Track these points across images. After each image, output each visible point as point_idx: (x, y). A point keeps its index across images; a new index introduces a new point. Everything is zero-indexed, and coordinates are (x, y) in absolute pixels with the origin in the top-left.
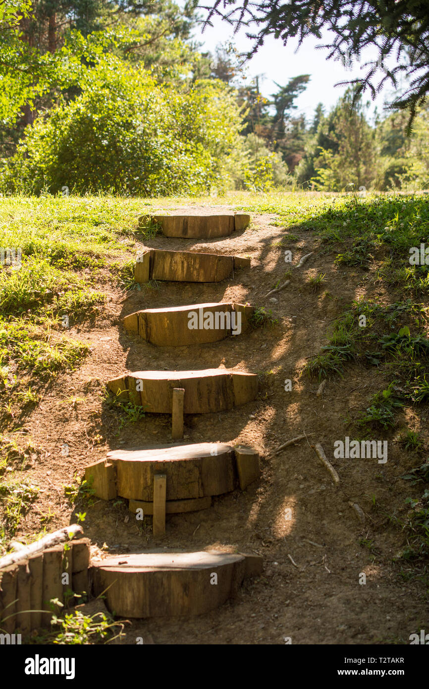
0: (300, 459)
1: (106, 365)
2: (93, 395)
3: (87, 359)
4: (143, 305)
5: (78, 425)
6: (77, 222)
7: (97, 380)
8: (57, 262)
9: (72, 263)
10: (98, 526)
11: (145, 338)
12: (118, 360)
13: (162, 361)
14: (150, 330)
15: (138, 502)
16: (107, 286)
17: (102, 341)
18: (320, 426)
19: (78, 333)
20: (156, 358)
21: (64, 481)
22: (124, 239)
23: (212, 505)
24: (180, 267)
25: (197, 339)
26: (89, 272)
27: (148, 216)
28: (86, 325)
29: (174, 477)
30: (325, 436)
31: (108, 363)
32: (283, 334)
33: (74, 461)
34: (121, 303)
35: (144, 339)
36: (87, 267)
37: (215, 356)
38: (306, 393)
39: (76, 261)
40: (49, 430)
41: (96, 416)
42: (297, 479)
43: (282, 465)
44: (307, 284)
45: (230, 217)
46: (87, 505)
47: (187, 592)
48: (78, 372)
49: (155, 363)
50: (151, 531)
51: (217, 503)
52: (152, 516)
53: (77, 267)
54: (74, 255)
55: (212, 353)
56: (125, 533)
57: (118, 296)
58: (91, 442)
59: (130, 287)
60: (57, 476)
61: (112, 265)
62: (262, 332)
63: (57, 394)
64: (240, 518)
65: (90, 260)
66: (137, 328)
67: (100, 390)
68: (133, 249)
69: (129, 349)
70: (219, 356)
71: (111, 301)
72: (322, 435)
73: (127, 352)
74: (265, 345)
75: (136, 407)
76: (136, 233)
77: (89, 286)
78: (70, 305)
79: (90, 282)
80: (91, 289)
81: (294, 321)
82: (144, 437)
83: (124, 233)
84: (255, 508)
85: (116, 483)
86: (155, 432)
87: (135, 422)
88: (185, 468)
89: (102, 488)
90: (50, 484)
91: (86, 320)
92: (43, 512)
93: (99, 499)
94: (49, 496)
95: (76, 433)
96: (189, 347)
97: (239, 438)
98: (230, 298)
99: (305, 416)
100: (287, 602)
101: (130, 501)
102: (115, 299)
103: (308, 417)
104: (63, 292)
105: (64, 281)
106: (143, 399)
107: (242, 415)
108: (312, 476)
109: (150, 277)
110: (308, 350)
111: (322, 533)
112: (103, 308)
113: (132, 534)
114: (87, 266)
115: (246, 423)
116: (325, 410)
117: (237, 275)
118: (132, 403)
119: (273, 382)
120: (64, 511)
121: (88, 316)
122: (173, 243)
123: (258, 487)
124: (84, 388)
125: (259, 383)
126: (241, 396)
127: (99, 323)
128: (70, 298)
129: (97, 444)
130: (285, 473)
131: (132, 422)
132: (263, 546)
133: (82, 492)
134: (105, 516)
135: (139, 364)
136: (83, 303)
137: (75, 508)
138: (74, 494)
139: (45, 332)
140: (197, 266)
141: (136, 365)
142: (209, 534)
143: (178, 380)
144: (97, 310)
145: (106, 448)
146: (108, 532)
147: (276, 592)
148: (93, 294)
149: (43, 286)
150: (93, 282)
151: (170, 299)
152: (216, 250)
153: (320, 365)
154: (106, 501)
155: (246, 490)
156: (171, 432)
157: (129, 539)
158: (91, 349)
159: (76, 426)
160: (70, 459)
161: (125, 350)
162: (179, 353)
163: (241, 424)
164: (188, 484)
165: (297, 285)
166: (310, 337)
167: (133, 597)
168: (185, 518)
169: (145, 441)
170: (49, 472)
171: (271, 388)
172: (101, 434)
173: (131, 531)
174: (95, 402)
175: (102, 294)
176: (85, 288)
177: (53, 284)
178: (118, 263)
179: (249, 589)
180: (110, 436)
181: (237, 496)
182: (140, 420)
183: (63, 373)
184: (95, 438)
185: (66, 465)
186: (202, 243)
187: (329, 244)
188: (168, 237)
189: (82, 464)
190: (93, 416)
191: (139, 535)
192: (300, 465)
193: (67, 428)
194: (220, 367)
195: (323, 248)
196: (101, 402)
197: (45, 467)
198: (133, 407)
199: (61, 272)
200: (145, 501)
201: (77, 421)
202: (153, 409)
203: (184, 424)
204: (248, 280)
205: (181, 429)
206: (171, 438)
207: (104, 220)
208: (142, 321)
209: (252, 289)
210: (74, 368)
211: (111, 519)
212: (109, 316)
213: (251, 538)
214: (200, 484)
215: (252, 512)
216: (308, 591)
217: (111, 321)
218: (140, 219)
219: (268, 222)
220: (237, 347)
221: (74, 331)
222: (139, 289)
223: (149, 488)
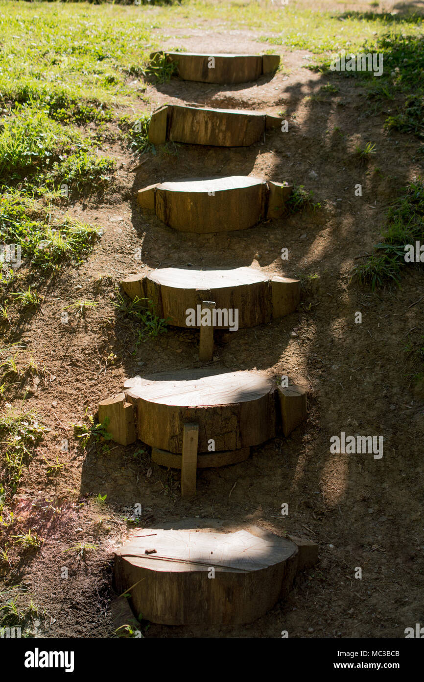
0: (354, 398)
1: (118, 256)
2: (104, 297)
3: (95, 248)
4: (159, 174)
5: (88, 338)
6: (77, 55)
7: (109, 278)
8: (56, 112)
9: (74, 115)
10: (115, 480)
11: (164, 220)
12: (132, 249)
13: (184, 252)
14: (170, 211)
15: (163, 452)
16: (117, 147)
17: (112, 222)
18: (376, 352)
19: (83, 210)
20: (177, 248)
21: (73, 415)
22: (133, 80)
23: (251, 457)
24: (203, 128)
25: (225, 226)
26: (94, 127)
27: (161, 53)
28: (92, 200)
29: (207, 427)
30: (382, 366)
31: (121, 253)
32: (326, 222)
33: (84, 387)
34: (133, 171)
35: (162, 221)
36: (92, 121)
37: (246, 248)
38: (357, 305)
39: (79, 112)
40: (52, 343)
41: (109, 328)
42: (350, 425)
43: (332, 405)
44: (353, 156)
45: (258, 58)
46: (102, 451)
47: (230, 597)
48: (86, 265)
49: (176, 255)
50: (179, 489)
51: (256, 454)
52: (180, 470)
53: (79, 120)
54: (76, 104)
55: (243, 244)
56: (148, 492)
57: (129, 160)
58: (103, 362)
59: (144, 149)
60: (65, 409)
61: (121, 119)
62: (301, 218)
63: (62, 293)
64: (285, 476)
65: (96, 111)
66: (154, 205)
67: (112, 291)
68: (145, 96)
69: (144, 234)
70: (252, 248)
71: (121, 167)
72: (378, 365)
73: (143, 238)
74: (305, 236)
75: (156, 318)
76: (147, 73)
77: (95, 146)
78: (73, 172)
79: (95, 141)
80: (97, 150)
81: (339, 206)
82: (167, 358)
83: (134, 73)
84: (301, 460)
85: (136, 426)
86: (179, 351)
87: (155, 337)
88: (221, 415)
89: (119, 432)
90: (56, 419)
91: (93, 192)
92: (50, 460)
93: (116, 444)
94: (55, 437)
95: (86, 349)
96: (216, 234)
97: (279, 364)
98: (262, 169)
99: (356, 336)
100: (351, 611)
101: (153, 449)
102: (125, 165)
103: (360, 338)
104: (65, 155)
105: (65, 139)
106: (164, 309)
107: (281, 331)
108: (369, 422)
109: (167, 137)
110: (357, 246)
111: (383, 502)
112: (113, 178)
113: (156, 492)
114: (91, 119)
115: (287, 344)
116: (381, 331)
117: (268, 138)
118: (152, 312)
119: (317, 289)
120: (75, 459)
121: (96, 187)
122: (190, 89)
123: (304, 434)
124: (93, 288)
125: (301, 290)
126: (280, 306)
127: (109, 197)
128: (73, 164)
129: (111, 365)
130: (336, 416)
131: (152, 336)
132: (314, 519)
133: (95, 434)
134: (123, 468)
135: (157, 256)
136: (89, 170)
137: (88, 455)
138: (85, 436)
139: (45, 209)
140: (223, 128)
141: (154, 257)
142: (248, 496)
143: (208, 291)
144: (106, 181)
145: (121, 371)
146: (128, 489)
147: (336, 594)
148: (100, 157)
149: (41, 147)
150: (100, 140)
151: (191, 166)
152: (243, 101)
153: (374, 271)
154: (124, 446)
155: (290, 436)
156: (199, 352)
157: (153, 499)
158: (99, 233)
159: (85, 340)
160: (79, 385)
161: (140, 236)
162: (204, 241)
163: (280, 345)
164: (223, 435)
165: (341, 155)
166: (359, 229)
167: (165, 601)
168: (218, 473)
169: (168, 362)
170: (54, 403)
171: (315, 296)
172: (114, 353)
173: (155, 488)
174: (107, 307)
175: (111, 158)
176: (90, 149)
177: (53, 144)
178: (128, 116)
179: (302, 587)
180: (126, 354)
181: (279, 444)
182: (161, 335)
183: (69, 265)
184: (109, 357)
185: (74, 392)
186: (225, 90)
187: (376, 101)
188: (184, 80)
189: (94, 392)
190: (105, 328)
191: (165, 494)
192: (354, 407)
193: (75, 341)
194: (253, 263)
195: (369, 106)
196: (114, 308)
197: (50, 395)
198: (153, 318)
199: (61, 126)
200: (172, 453)
201: (86, 332)
202: (177, 322)
203: (214, 343)
204: (282, 145)
205: (211, 350)
206: (198, 359)
207: (109, 54)
208: (160, 200)
209: (286, 158)
210: (81, 260)
211: (130, 472)
212: (120, 189)
213: (299, 506)
214: (238, 434)
215: (298, 468)
216: (375, 595)
217: (123, 195)
218: (152, 56)
219: (301, 64)
220: (272, 236)
221: (78, 207)
222: (154, 153)
223: (177, 438)
